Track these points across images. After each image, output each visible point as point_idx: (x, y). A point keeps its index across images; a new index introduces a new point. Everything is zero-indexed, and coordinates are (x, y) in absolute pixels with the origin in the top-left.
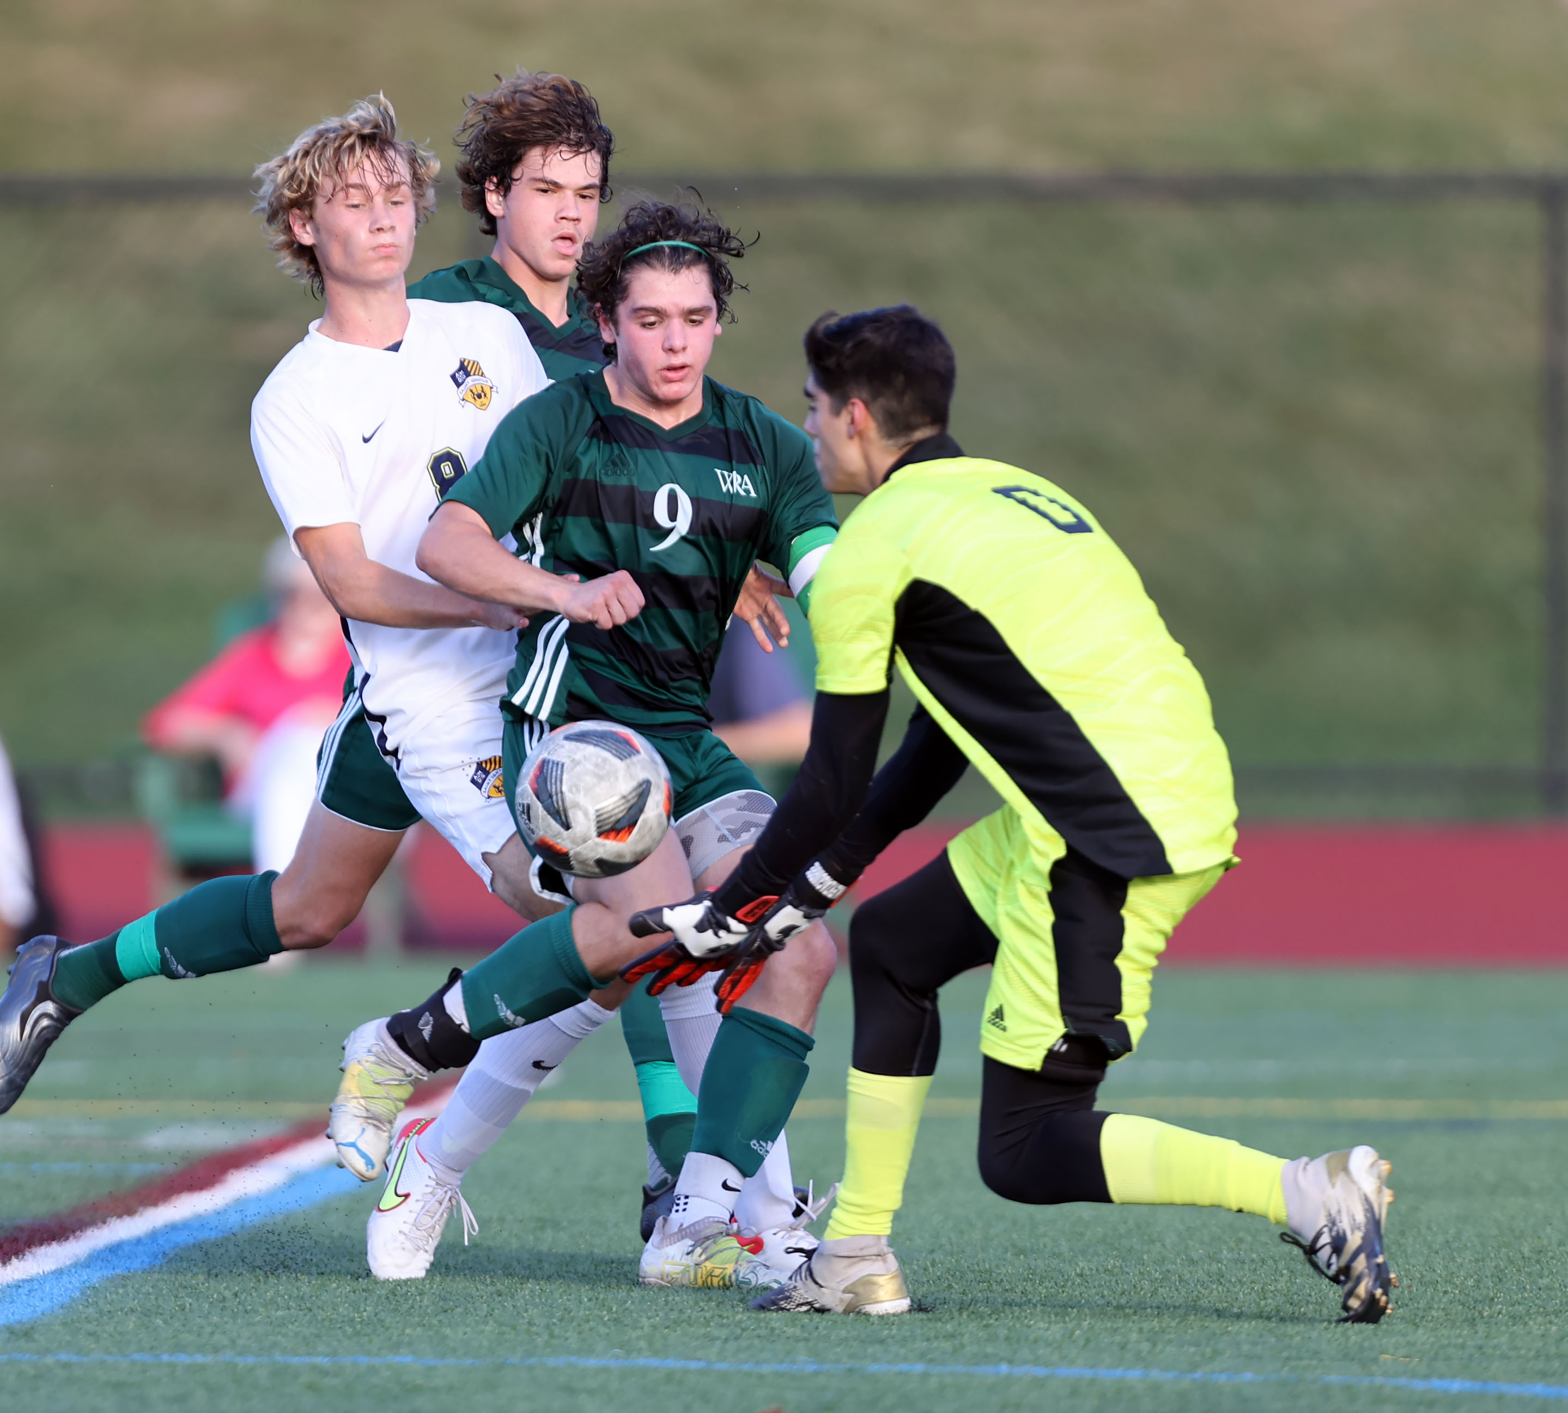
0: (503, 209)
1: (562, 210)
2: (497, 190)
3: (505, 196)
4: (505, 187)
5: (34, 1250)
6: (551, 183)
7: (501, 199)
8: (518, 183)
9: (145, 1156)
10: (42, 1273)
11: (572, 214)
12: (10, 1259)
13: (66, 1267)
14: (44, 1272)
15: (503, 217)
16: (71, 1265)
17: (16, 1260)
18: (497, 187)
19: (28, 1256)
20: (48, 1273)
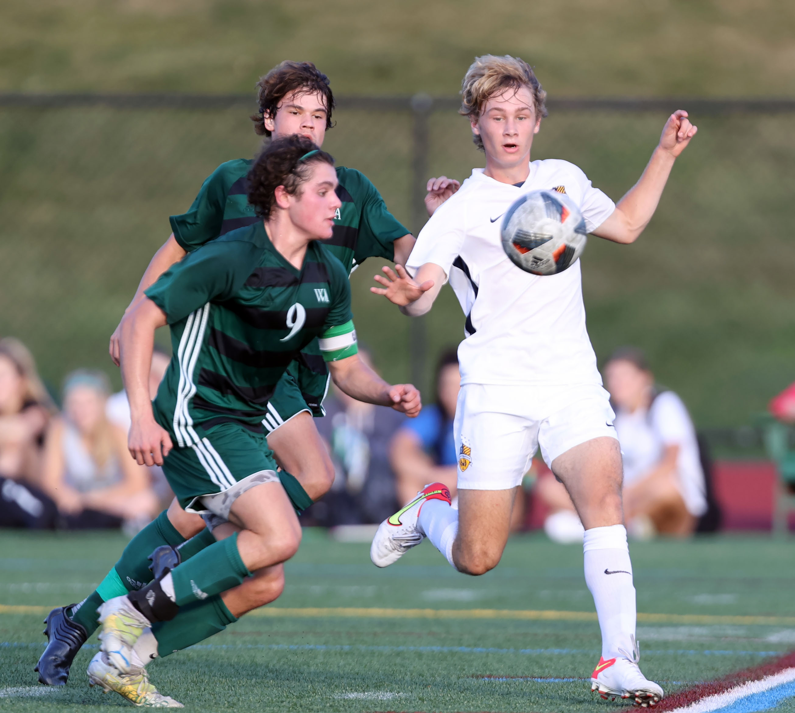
0: (274, 127)
1: (304, 122)
2: (270, 117)
3: (274, 118)
4: (273, 115)
5: (704, 698)
6: (297, 107)
7: (272, 120)
8: (280, 109)
9: (768, 646)
10: (709, 712)
11: (309, 124)
12: (691, 703)
13: (722, 708)
14: (710, 711)
15: (274, 131)
16: (725, 707)
17: (694, 704)
18: (270, 115)
19: (702, 702)
20: (712, 711)
